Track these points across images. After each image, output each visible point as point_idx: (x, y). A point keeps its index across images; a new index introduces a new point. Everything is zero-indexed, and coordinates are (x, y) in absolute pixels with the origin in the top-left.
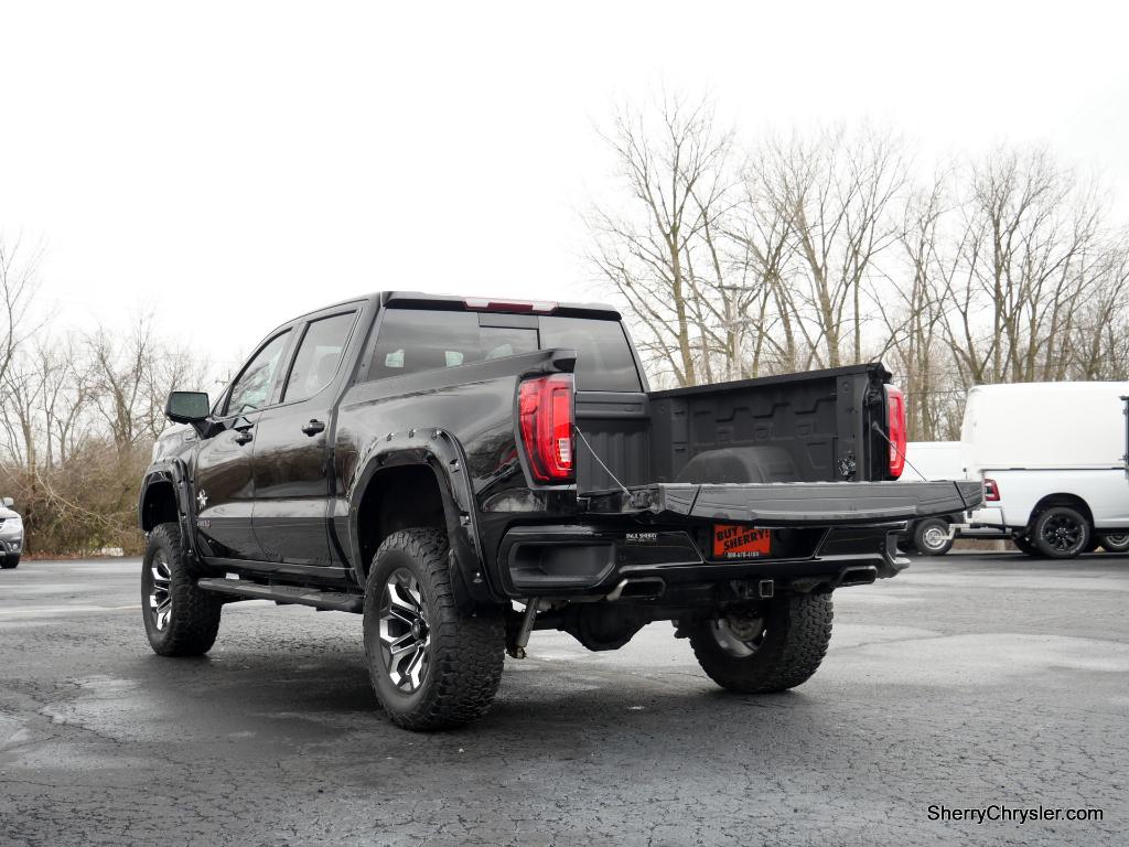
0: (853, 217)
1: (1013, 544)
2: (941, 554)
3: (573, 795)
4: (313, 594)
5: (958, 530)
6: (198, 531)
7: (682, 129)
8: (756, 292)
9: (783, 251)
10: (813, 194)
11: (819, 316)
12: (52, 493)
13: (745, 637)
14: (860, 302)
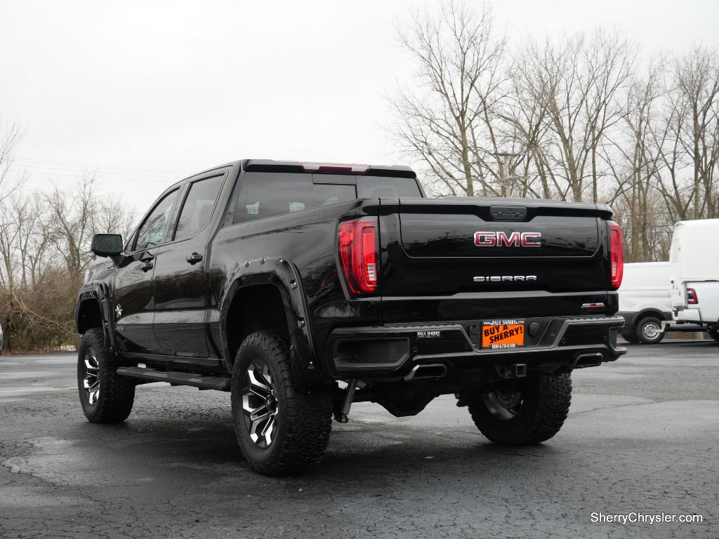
0: (591, 101)
1: (709, 336)
2: (656, 343)
3: (380, 522)
4: (197, 378)
5: (668, 325)
6: (117, 334)
7: (467, 42)
8: (521, 157)
9: (541, 127)
10: (562, 85)
11: (567, 174)
12: (24, 307)
13: (508, 405)
14: (597, 163)
